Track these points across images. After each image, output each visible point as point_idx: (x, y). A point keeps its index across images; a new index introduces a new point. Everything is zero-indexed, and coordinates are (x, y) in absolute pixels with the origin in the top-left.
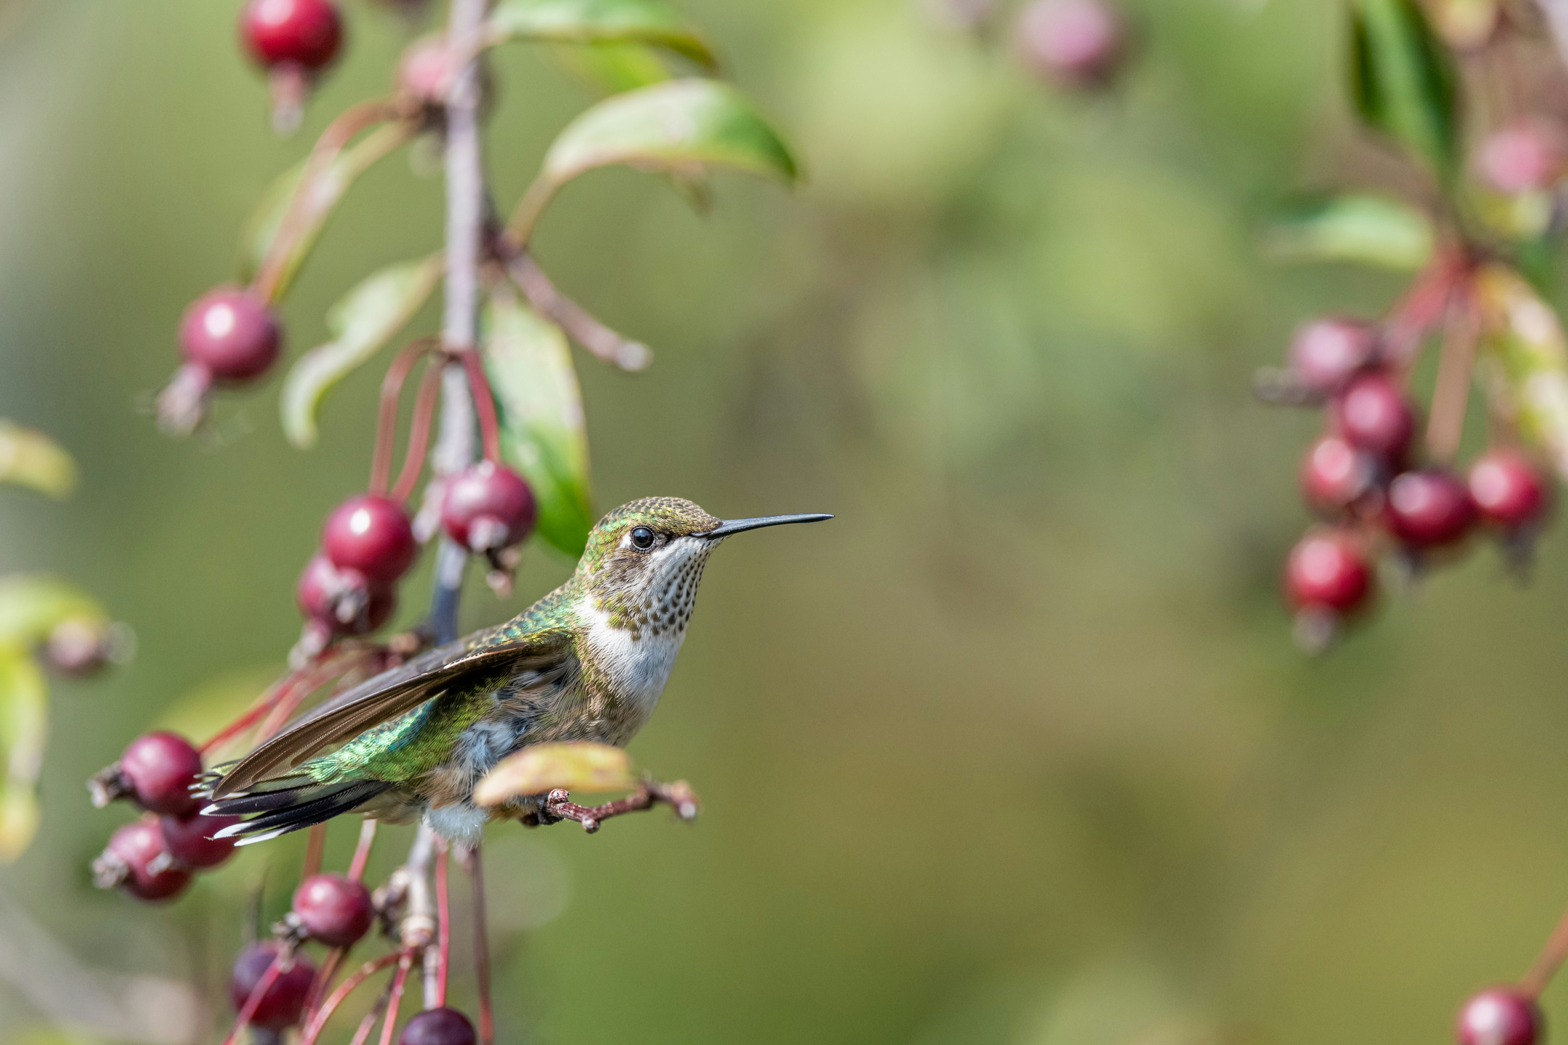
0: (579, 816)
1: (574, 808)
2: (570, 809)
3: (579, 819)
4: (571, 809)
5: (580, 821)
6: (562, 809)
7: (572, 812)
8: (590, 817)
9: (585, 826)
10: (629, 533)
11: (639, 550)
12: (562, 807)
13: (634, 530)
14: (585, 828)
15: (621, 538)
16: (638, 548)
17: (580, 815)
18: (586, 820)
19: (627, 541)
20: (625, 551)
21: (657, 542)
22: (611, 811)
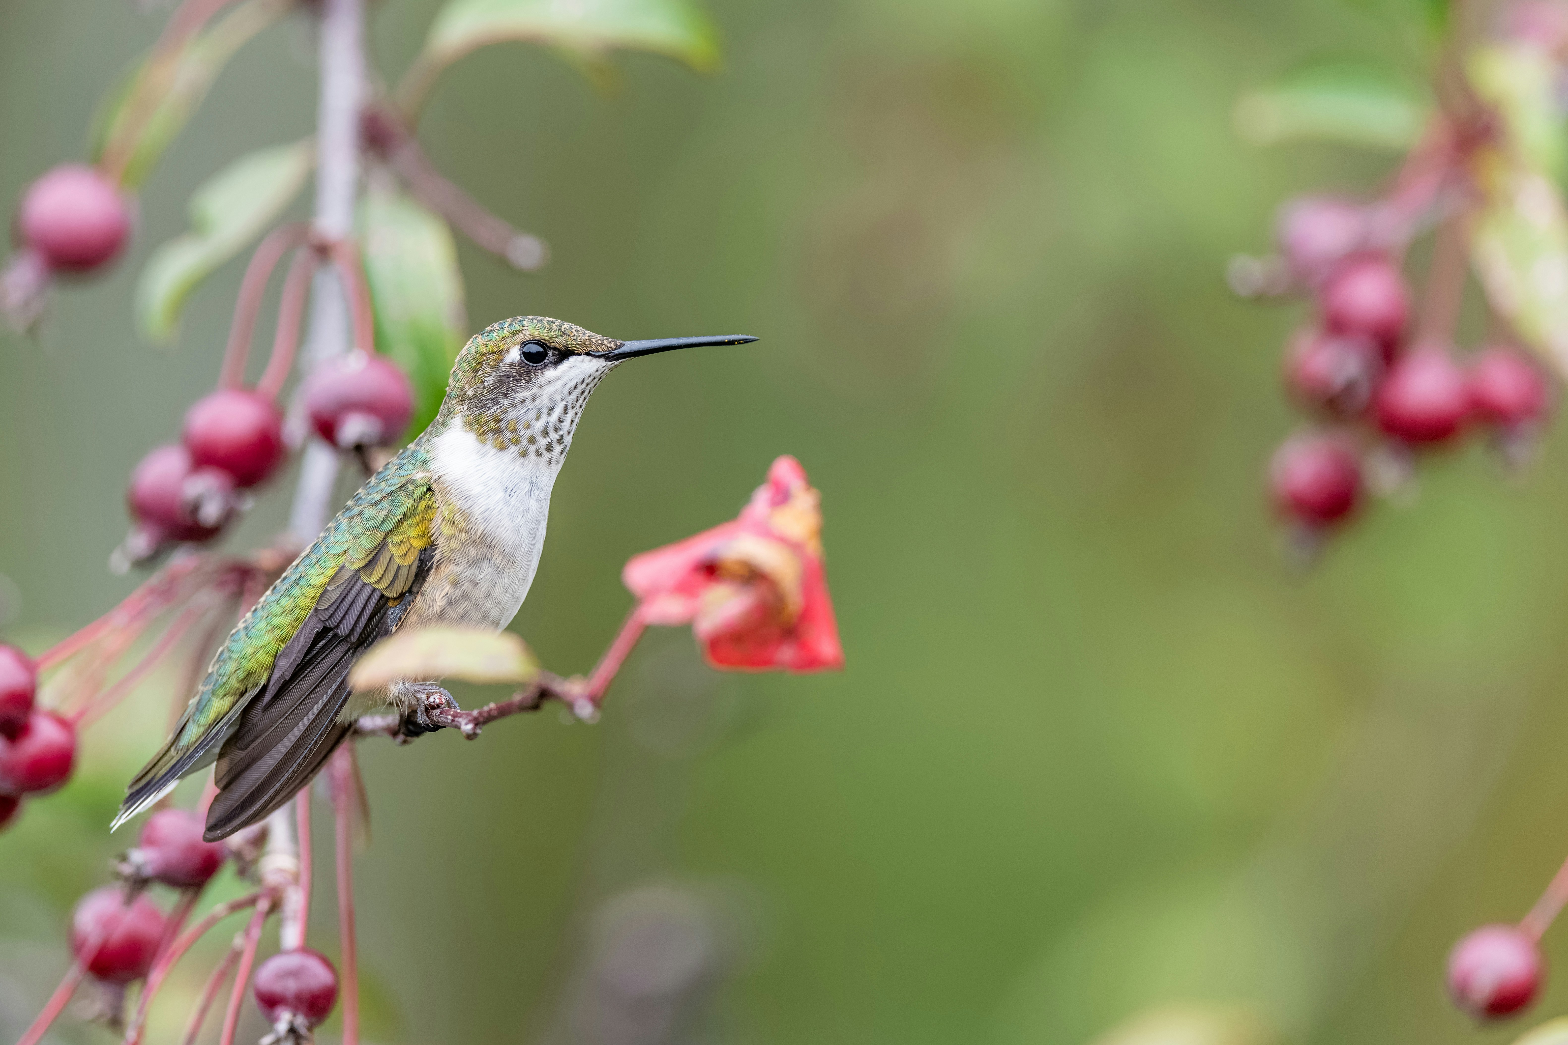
0: (458, 722)
1: (452, 713)
2: (447, 715)
3: (458, 724)
4: (449, 715)
5: (458, 728)
6: (439, 715)
7: (450, 717)
8: (470, 722)
9: (465, 731)
10: (519, 347)
11: (530, 366)
12: (438, 713)
13: (524, 344)
14: (464, 734)
15: (507, 351)
16: (529, 363)
17: (460, 720)
18: (466, 724)
19: (514, 355)
20: (512, 364)
21: (550, 358)
22: (495, 713)
